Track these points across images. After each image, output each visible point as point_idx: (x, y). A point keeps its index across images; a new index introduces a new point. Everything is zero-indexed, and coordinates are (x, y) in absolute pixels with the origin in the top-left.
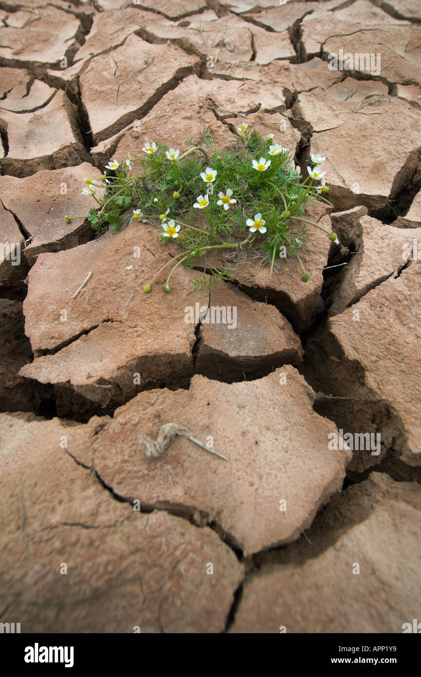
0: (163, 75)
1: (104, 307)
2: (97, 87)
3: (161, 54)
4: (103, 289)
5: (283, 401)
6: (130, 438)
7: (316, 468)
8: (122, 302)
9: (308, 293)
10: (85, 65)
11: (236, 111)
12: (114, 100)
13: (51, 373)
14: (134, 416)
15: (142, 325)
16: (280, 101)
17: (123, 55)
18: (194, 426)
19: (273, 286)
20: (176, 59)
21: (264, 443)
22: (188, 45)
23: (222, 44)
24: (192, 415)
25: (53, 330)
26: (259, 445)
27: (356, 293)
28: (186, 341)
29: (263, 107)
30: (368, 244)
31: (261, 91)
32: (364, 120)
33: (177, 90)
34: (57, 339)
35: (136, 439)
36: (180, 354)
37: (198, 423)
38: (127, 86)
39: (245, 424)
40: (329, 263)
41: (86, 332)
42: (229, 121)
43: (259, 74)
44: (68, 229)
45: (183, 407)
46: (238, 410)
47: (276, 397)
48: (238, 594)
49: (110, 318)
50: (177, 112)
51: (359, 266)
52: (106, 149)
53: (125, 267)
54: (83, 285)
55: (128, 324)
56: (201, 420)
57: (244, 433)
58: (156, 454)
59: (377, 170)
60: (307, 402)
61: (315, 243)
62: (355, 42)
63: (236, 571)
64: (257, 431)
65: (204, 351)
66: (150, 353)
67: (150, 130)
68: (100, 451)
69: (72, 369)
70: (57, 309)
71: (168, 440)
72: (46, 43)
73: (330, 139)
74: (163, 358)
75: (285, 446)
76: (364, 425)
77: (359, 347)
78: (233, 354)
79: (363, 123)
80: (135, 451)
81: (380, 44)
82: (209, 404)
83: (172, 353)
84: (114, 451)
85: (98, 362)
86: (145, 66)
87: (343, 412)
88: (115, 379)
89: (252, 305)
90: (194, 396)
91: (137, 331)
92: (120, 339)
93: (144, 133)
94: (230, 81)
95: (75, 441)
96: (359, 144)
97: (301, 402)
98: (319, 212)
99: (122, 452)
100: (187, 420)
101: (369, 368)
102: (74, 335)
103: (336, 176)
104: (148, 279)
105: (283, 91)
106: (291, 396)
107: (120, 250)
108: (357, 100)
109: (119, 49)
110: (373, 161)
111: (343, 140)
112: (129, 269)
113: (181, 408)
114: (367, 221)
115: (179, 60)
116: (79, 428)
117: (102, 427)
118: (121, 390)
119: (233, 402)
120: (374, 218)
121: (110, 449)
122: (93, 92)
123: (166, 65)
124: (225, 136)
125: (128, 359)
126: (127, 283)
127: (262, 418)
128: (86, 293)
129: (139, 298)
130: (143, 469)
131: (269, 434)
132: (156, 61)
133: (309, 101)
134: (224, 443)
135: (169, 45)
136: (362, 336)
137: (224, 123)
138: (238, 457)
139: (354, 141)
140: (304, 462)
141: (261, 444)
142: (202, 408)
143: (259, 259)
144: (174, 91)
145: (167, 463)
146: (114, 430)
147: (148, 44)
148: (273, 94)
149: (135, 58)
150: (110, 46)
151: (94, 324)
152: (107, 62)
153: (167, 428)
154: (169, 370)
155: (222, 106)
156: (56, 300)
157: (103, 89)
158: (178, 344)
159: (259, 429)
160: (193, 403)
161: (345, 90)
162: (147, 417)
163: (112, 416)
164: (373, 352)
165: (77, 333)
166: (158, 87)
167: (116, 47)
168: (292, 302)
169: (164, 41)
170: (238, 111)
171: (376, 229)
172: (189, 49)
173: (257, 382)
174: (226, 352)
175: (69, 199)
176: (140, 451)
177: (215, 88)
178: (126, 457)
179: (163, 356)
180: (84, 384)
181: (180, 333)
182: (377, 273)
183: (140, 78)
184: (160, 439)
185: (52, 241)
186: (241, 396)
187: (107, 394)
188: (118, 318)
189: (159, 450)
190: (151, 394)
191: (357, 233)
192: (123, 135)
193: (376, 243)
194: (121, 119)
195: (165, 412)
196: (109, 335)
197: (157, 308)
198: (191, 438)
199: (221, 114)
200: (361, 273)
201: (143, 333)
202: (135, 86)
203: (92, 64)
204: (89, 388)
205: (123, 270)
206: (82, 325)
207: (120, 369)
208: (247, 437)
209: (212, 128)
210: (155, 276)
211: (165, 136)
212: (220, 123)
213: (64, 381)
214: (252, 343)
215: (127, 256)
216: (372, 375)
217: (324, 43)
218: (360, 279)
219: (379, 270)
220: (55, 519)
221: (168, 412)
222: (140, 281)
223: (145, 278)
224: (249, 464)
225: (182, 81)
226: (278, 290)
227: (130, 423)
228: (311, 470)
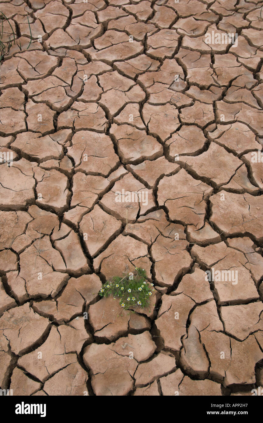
0: (111, 232)
1: (109, 320)
2: (89, 235)
3: (109, 220)
6: (119, 346)
8: (113, 319)
9: (151, 315)
11: (134, 257)
13: (101, 335)
14: (119, 342)
15: (118, 324)
16: (146, 252)
17: (94, 215)
19: (143, 313)
28: (127, 327)
29: (142, 255)
31: (141, 247)
32: (169, 257)
33: (116, 241)
34: (100, 328)
36: (126, 330)
39: (138, 343)
41: (106, 326)
42: (133, 262)
46: (137, 340)
48: (137, 366)
49: (111, 323)
52: (98, 267)
55: (115, 324)
56: (131, 342)
58: (124, 348)
59: (171, 275)
63: (137, 364)
65: (130, 329)
69: (105, 334)
73: (160, 264)
75: (145, 346)
77: (160, 327)
78: (136, 328)
82: (132, 339)
85: (110, 332)
86: (104, 225)
90: (129, 338)
92: (113, 327)
96: (167, 265)
100: (128, 342)
101: (161, 331)
103: (161, 277)
105: (147, 246)
106: (147, 337)
109: (92, 211)
110: (170, 272)
111: (163, 264)
113: (127, 340)
115: (115, 225)
117: (114, 345)
118: (116, 337)
119: (136, 338)
121: (116, 348)
123: (111, 227)
124: (132, 268)
127: (142, 341)
129: (117, 318)
130: (122, 350)
131: (143, 344)
132: (107, 222)
134: (135, 346)
142: (130, 340)
143: (140, 308)
146: (116, 345)
148: (144, 248)
149: (99, 218)
151: (107, 324)
152: (89, 219)
154: (124, 333)
155: (131, 256)
158: (125, 328)
159: (141, 343)
162: (122, 342)
163: (115, 343)
164: (162, 328)
165: (104, 326)
166: (109, 237)
168: (148, 316)
171: (166, 298)
172: (118, 217)
173: (141, 334)
176: (122, 348)
178: (120, 349)
181: (125, 325)
182: (164, 311)
183: (103, 232)
184: (125, 346)
187: (113, 338)
190: (121, 338)
191: (162, 299)
192: (102, 261)
194: (99, 250)
196: (111, 326)
197: (120, 320)
198: (130, 346)
199: (130, 259)
201: (118, 326)
203: (84, 220)
204: (110, 338)
206: (105, 324)
209: (128, 265)
210: (119, 313)
212: (130, 262)
214: (140, 326)
217: (166, 201)
220: (111, 358)
221: (125, 341)
226: (145, 314)
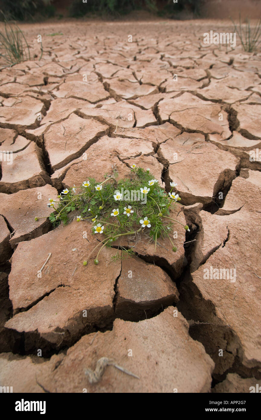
0: (90, 135)
1: (59, 276)
2: (54, 141)
3: (89, 124)
4: (59, 265)
5: (170, 332)
6: (78, 370)
7: (194, 377)
8: (70, 272)
9: (178, 259)
10: (47, 128)
11: (129, 156)
12: (64, 148)
13: (25, 324)
14: (80, 353)
15: (82, 287)
16: (151, 150)
17: (68, 124)
18: (117, 356)
19: (157, 255)
20: (96, 127)
21: (161, 362)
22: (102, 119)
23: (119, 118)
24: (116, 349)
25: (27, 294)
26: (158, 365)
27: (203, 257)
28: (109, 296)
29: (143, 153)
30: (206, 227)
31: (141, 144)
32: (194, 157)
33: (98, 143)
34: (29, 300)
35: (82, 370)
36: (106, 306)
37: (119, 354)
38: (71, 141)
39: (149, 350)
40: (187, 240)
41: (47, 294)
42: (126, 161)
43: (140, 135)
44: (36, 225)
45: (110, 344)
46: (143, 341)
47: (166, 329)
49: (63, 284)
50: (98, 157)
51: (203, 241)
52: (59, 176)
53: (71, 249)
54: (46, 262)
55: (74, 288)
56: (121, 352)
57: (148, 358)
58: (95, 381)
59: (204, 182)
60: (184, 332)
61: (177, 228)
62: (185, 114)
64: (156, 354)
65: (120, 301)
66: (89, 307)
67: (84, 167)
68: (60, 381)
69: (39, 321)
70: (30, 280)
71: (102, 369)
72: (25, 115)
73: (178, 167)
74: (96, 310)
75: (174, 364)
76: (220, 341)
77: (209, 291)
78: (137, 300)
79: (194, 159)
80: (82, 379)
81: (198, 115)
82: (125, 339)
83: (102, 306)
84: (68, 380)
85: (55, 315)
86: (80, 130)
87: (207, 333)
88: (67, 327)
89: (146, 267)
90: (116, 335)
91: (79, 292)
92: (69, 298)
93: (81, 168)
94: (125, 139)
95: (42, 374)
96: (193, 169)
97: (181, 332)
98: (177, 210)
99: (74, 380)
100: (113, 353)
101: (217, 305)
102: (40, 297)
103: (184, 187)
104: (85, 256)
105: (152, 144)
106: (175, 328)
107: (69, 238)
108: (190, 143)
109: (66, 121)
110: (201, 178)
111: (185, 167)
112: (74, 250)
113: (109, 345)
114: (203, 214)
115: (98, 127)
116: (45, 364)
117: (59, 362)
118: (69, 333)
119: (140, 335)
120: (206, 212)
121: (66, 379)
122: (52, 144)
123: (91, 130)
124: (124, 169)
125: (75, 313)
126: (73, 259)
127: (159, 345)
128: (48, 268)
129: (80, 269)
131: (164, 356)
132: (86, 127)
133: (165, 148)
134: (137, 366)
135: (92, 120)
136: (210, 284)
137: (124, 163)
138: (146, 375)
139: (191, 168)
140: (187, 374)
141: (159, 364)
142: (122, 342)
143: (148, 239)
144: (96, 143)
145: (102, 385)
146: (68, 365)
147: (81, 118)
148: (147, 146)
149: (74, 125)
150: (61, 119)
151: (52, 289)
152: (59, 127)
153: (102, 361)
154: (99, 316)
155: (122, 153)
156: (29, 273)
157: (58, 142)
158: (105, 299)
159: (157, 353)
160: (116, 340)
161: (183, 138)
162: (88, 354)
163: (65, 354)
164: (218, 294)
165: (42, 295)
166: (87, 141)
167: (64, 120)
168: (169, 264)
169: (90, 117)
170: (130, 156)
171: (208, 218)
172: (103, 121)
173: (153, 319)
174: (133, 300)
175: (38, 207)
176: (85, 378)
177: (118, 142)
178: (77, 384)
179: (96, 308)
180: (47, 332)
181: (106, 291)
182: (213, 244)
183: (78, 137)
184: (97, 370)
185: (27, 233)
186: (144, 330)
187: (61, 337)
188: (67, 284)
189: (97, 377)
190: (89, 337)
191: (199, 220)
192: (69, 168)
193: (210, 226)
194: (67, 158)
195: (99, 349)
196: (62, 295)
197: (92, 275)
198: (117, 366)
199: (122, 158)
200: (205, 245)
201: (83, 293)
202: (75, 141)
203: (51, 129)
204: (50, 335)
205: (71, 252)
206: (45, 289)
207: (70, 320)
208: (151, 360)
209: (117, 165)
210: (90, 255)
211: (93, 170)
212: (121, 162)
213: (34, 330)
214: (148, 292)
215: (73, 242)
216: (219, 309)
217: (170, 115)
218: (204, 249)
219: (214, 243)
221: (101, 349)
222: (81, 258)
223: (84, 256)
224: (153, 379)
225: (100, 139)
226: (160, 257)
227: (77, 359)
228: (191, 379)
